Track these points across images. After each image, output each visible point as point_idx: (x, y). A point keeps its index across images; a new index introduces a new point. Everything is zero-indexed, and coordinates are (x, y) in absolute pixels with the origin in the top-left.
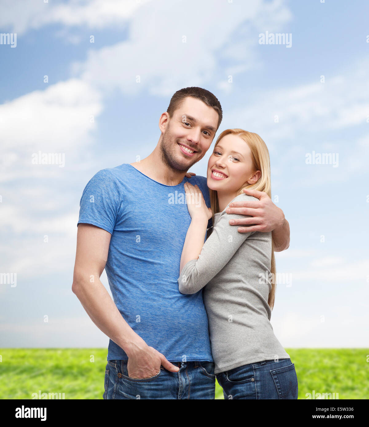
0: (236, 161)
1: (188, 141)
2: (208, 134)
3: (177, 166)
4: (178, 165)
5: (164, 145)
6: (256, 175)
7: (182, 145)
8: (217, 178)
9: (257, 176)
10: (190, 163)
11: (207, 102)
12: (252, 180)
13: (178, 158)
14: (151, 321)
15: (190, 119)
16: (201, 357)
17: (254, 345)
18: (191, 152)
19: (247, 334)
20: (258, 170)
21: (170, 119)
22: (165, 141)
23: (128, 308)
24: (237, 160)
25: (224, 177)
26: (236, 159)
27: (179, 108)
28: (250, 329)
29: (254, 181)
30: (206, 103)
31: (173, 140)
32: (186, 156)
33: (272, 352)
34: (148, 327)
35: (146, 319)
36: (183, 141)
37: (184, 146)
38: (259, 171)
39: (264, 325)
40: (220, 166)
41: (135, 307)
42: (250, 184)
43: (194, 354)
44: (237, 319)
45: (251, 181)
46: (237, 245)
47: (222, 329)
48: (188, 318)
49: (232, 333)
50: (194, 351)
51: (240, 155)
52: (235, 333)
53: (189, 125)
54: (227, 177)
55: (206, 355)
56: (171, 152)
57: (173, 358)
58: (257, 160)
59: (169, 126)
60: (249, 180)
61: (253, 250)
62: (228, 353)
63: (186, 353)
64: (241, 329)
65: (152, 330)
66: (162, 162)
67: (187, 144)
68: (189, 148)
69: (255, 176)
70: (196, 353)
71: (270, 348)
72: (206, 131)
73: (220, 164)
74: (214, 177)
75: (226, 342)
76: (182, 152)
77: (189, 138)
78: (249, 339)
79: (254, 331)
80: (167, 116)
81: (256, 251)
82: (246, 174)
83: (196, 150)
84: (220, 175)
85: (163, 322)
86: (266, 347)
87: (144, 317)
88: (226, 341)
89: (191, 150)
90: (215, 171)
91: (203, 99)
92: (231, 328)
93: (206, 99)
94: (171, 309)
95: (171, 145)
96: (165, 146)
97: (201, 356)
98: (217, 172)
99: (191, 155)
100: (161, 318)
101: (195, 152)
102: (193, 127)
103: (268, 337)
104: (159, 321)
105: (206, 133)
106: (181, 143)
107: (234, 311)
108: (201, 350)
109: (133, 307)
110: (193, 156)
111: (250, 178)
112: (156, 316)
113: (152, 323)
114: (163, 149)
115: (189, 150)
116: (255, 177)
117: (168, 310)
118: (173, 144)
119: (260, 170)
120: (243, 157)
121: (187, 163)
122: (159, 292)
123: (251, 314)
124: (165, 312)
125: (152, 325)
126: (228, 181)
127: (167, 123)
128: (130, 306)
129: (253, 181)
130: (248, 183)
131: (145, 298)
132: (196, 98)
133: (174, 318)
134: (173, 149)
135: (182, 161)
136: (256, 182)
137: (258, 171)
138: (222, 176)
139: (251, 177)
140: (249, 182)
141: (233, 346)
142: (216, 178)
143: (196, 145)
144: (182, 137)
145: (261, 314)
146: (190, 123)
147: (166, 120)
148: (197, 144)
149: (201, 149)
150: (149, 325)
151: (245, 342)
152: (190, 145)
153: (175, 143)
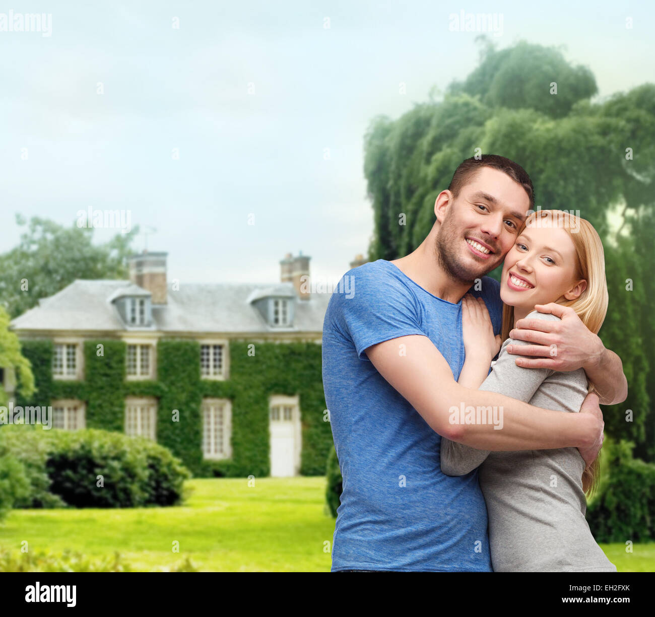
0: (549, 263)
1: (483, 234)
2: (512, 226)
3: (462, 273)
4: (464, 271)
5: (443, 238)
6: (579, 286)
7: (472, 240)
8: (518, 287)
9: (580, 288)
10: (483, 269)
11: (514, 176)
12: (572, 294)
13: (465, 261)
14: (401, 510)
15: (489, 199)
16: (478, 569)
17: (555, 553)
18: (486, 251)
19: (544, 536)
20: (583, 279)
21: (454, 200)
22: (445, 233)
23: (364, 489)
24: (552, 261)
25: (528, 287)
26: (550, 260)
27: (470, 183)
28: (548, 528)
29: (576, 296)
30: (513, 178)
31: (460, 231)
32: (476, 258)
33: (585, 563)
34: (397, 519)
35: (393, 508)
36: (476, 234)
37: (476, 241)
38: (585, 281)
39: (572, 520)
40: (523, 269)
41: (377, 489)
42: (569, 301)
43: (466, 563)
44: (527, 512)
45: (570, 295)
46: (527, 393)
47: (504, 526)
48: (460, 506)
49: (520, 534)
50: (466, 558)
51: (558, 255)
52: (524, 533)
53: (485, 210)
54: (533, 287)
55: (485, 565)
56: (452, 251)
57: (434, 567)
58: (582, 263)
59: (452, 210)
60: (567, 294)
61: (550, 401)
62: (515, 564)
63: (454, 561)
64: (534, 528)
65: (403, 524)
66: (438, 265)
67: (482, 238)
68: (482, 245)
69: (577, 287)
70: (471, 562)
71: (581, 557)
72: (510, 220)
73: (524, 267)
74: (513, 285)
75: (510, 548)
76: (471, 251)
77: (485, 228)
78: (548, 542)
79: (554, 531)
80: (448, 196)
81: (555, 402)
82: (563, 284)
83: (492, 248)
84: (522, 284)
85: (421, 512)
86: (576, 555)
87: (390, 504)
88: (511, 546)
89: (487, 247)
90: (514, 275)
91: (508, 172)
92: (518, 526)
93: (513, 171)
94: (433, 492)
95: (454, 238)
96: (444, 240)
97: (478, 567)
98: (518, 277)
99: (486, 256)
100: (417, 506)
101: (491, 253)
102: (491, 213)
103: (579, 540)
104: (413, 511)
105: (510, 224)
106: (470, 236)
107: (521, 499)
108: (479, 558)
109: (373, 488)
110: (488, 258)
111: (569, 291)
112: (410, 502)
113: (402, 514)
114: (441, 245)
115: (483, 249)
116: (576, 290)
117: (430, 493)
118: (458, 239)
119: (587, 279)
120: (562, 258)
121: (479, 268)
122: (417, 467)
123: (551, 504)
124: (425, 497)
125: (403, 517)
126: (534, 293)
127: (448, 206)
128: (369, 486)
129: (573, 296)
130: (565, 298)
131: (394, 474)
132: (497, 169)
133: (438, 506)
134: (457, 246)
135: (471, 265)
136: (578, 298)
137: (583, 281)
138: (525, 285)
139: (571, 290)
140: (567, 297)
141: (522, 553)
142: (515, 286)
143: (495, 240)
144: (473, 227)
145: (567, 503)
146: (486, 205)
147: (446, 202)
148: (496, 238)
149: (501, 248)
150: (398, 516)
151: (540, 548)
152: (486, 241)
153: (461, 237)
